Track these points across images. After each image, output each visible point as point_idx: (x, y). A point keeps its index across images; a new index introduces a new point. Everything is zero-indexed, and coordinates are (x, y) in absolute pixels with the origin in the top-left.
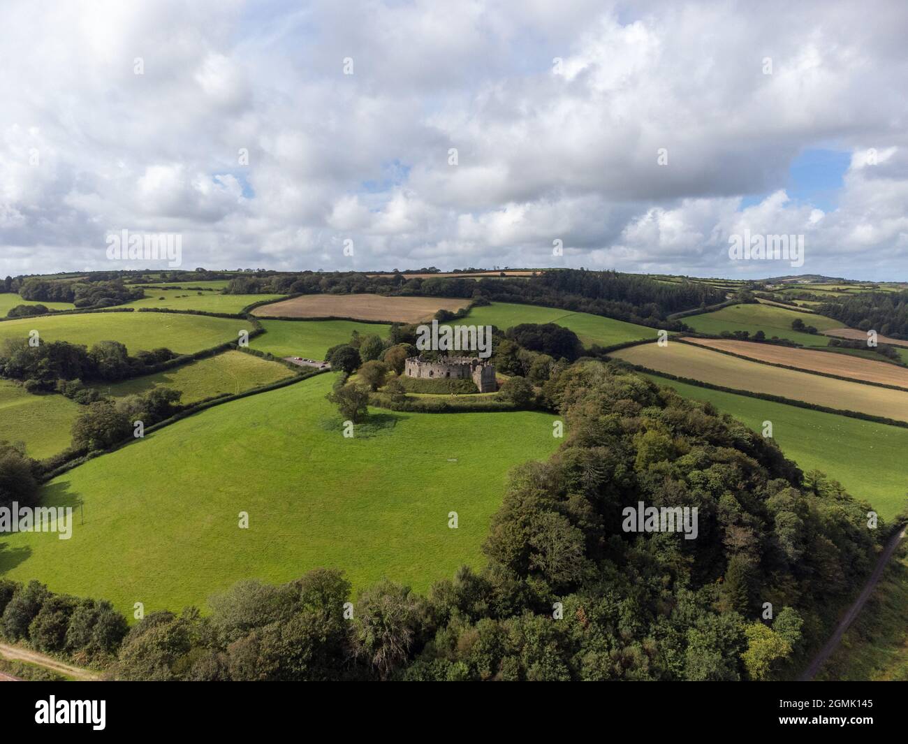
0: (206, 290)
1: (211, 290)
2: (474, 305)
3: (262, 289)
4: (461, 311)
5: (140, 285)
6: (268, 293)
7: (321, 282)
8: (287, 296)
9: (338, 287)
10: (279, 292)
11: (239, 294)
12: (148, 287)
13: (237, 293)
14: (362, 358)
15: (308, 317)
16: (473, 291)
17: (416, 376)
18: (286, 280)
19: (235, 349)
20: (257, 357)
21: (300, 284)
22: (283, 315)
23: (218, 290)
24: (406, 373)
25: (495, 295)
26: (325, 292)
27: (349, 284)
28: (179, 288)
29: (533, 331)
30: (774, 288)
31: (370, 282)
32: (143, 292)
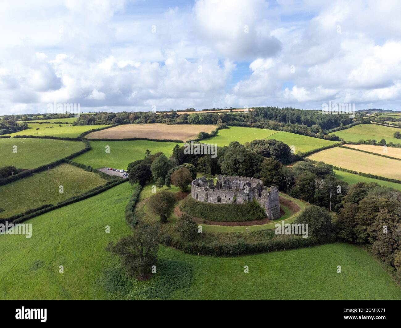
0: (64, 123)
1: (67, 123)
2: (219, 129)
3: (96, 122)
4: (213, 132)
5: (26, 121)
6: (99, 124)
7: (130, 117)
8: (110, 125)
9: (140, 120)
10: (106, 123)
11: (83, 125)
12: (31, 123)
13: (81, 125)
14: (153, 174)
15: (121, 138)
16: (217, 120)
17: (203, 201)
18: (110, 117)
19: (68, 163)
20: (81, 169)
21: (118, 118)
22: (105, 138)
23: (71, 123)
24: (193, 195)
25: (231, 123)
26: (133, 123)
27: (146, 118)
28: (49, 123)
29: (262, 144)
30: (371, 116)
31: (158, 117)
32: (27, 125)
